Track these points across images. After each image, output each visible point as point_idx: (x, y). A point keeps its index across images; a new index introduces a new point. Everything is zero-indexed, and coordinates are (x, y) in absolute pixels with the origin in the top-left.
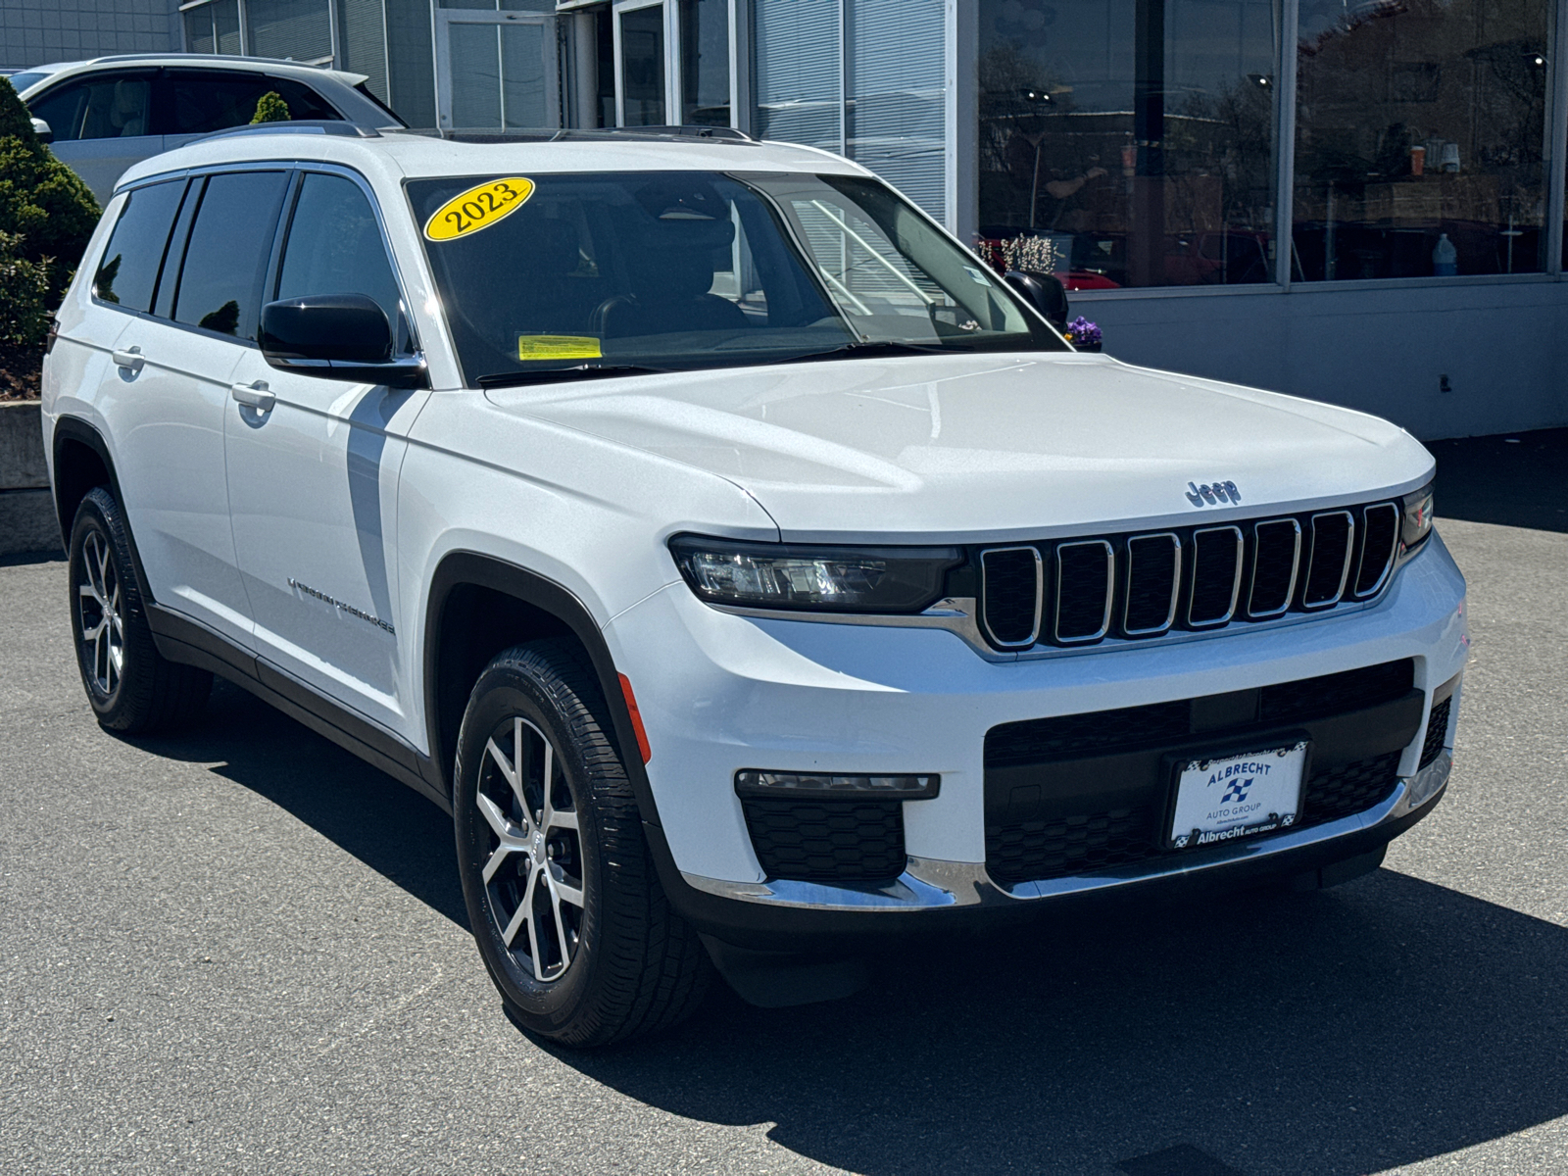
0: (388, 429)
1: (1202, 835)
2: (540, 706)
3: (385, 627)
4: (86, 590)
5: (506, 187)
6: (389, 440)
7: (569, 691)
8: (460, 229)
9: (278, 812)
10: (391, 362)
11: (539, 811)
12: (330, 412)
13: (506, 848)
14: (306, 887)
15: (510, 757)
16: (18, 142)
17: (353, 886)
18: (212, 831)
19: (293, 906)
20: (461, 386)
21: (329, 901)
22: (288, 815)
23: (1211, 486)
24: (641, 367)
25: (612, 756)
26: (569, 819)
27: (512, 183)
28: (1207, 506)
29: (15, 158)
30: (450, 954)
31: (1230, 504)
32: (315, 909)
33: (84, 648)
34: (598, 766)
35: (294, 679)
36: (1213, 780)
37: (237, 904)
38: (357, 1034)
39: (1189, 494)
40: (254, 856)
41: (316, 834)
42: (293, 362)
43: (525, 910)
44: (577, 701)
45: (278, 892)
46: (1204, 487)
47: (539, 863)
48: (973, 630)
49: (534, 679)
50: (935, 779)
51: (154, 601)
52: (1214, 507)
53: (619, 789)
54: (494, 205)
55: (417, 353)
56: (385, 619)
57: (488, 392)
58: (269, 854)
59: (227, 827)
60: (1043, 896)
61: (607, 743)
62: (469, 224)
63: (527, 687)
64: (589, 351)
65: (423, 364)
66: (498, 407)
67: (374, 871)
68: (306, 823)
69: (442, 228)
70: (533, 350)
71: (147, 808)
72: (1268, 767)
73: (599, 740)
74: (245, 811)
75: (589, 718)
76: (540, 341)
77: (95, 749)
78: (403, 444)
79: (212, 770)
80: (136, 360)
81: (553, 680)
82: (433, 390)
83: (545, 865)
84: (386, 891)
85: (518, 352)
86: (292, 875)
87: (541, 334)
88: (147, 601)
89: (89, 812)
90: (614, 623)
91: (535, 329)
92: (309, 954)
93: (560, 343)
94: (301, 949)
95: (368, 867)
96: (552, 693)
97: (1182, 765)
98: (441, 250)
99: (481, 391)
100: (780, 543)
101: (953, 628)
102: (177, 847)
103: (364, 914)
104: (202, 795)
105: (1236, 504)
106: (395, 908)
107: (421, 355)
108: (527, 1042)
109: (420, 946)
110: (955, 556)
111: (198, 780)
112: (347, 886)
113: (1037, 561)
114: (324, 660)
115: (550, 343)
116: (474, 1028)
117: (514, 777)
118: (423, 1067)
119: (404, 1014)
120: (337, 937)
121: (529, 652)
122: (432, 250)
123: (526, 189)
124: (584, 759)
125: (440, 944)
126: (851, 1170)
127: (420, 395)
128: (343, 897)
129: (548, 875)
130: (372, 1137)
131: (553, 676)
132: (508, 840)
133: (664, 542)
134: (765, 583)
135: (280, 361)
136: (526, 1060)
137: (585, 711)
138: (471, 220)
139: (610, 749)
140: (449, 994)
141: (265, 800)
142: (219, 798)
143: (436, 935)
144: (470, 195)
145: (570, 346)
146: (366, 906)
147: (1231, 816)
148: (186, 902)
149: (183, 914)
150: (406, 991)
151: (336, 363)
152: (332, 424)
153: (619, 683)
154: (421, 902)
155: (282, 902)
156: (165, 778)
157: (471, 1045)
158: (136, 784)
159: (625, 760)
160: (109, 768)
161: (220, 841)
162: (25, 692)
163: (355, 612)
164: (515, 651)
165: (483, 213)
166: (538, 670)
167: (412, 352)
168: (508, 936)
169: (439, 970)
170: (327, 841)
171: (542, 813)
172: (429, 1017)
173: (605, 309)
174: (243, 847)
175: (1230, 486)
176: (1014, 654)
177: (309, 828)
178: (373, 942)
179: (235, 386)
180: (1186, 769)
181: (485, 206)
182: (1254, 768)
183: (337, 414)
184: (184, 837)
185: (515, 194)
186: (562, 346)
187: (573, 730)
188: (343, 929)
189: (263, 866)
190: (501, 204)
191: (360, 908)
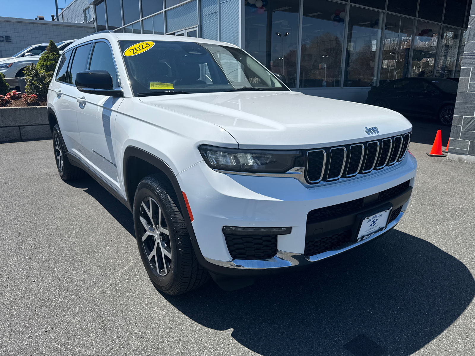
0: (112, 109)
1: (364, 237)
2: (157, 197)
3: (114, 165)
4: (57, 148)
5: (147, 43)
6: (112, 112)
7: (166, 193)
8: (133, 53)
9: (97, 203)
10: (113, 89)
11: (157, 225)
12: (98, 104)
13: (148, 233)
14: (100, 228)
15: (149, 208)
16: (55, 53)
17: (112, 228)
18: (80, 209)
19: (95, 235)
20: (132, 96)
21: (105, 233)
22: (99, 204)
23: (371, 128)
24: (186, 92)
25: (180, 215)
26: (167, 232)
27: (148, 43)
28: (371, 135)
29: (55, 57)
30: (135, 253)
31: (377, 134)
32: (101, 236)
33: (57, 160)
34: (175, 218)
35: (96, 174)
36: (369, 221)
37: (81, 234)
38: (106, 287)
39: (366, 131)
40: (88, 218)
41: (106, 211)
42: (84, 89)
43: (154, 252)
44: (168, 196)
45: (92, 230)
46: (370, 129)
47: (158, 240)
48: (303, 178)
49: (155, 187)
50: (290, 228)
51: (68, 151)
52: (373, 135)
53: (182, 226)
54: (143, 48)
55: (120, 87)
56: (114, 163)
57: (140, 98)
58: (92, 217)
59: (84, 208)
60: (319, 260)
61: (178, 211)
62: (136, 52)
63: (153, 190)
64: (170, 87)
65: (122, 90)
66: (143, 102)
67: (118, 223)
68: (104, 207)
69: (128, 53)
70: (154, 86)
71: (65, 202)
72: (382, 215)
73: (176, 209)
74: (89, 203)
75: (172, 202)
76: (156, 84)
77: (58, 185)
78: (116, 113)
79: (84, 191)
80: (60, 93)
81: (160, 189)
82: (124, 97)
83: (159, 241)
84: (121, 229)
85: (150, 87)
86: (97, 224)
87: (156, 82)
88: (67, 152)
89: (51, 203)
90: (180, 174)
91: (154, 80)
92: (97, 253)
93: (162, 85)
94: (95, 251)
95: (117, 221)
96: (160, 193)
97: (363, 218)
98: (128, 58)
99: (138, 97)
100: (239, 149)
101: (296, 177)
102: (70, 215)
103: (114, 238)
104: (80, 198)
105: (378, 134)
106: (122, 236)
107: (121, 88)
108: (156, 290)
109: (127, 250)
110: (298, 153)
111: (80, 193)
112: (111, 228)
113: (324, 154)
114: (102, 171)
115: (159, 85)
116: (140, 284)
117: (150, 214)
118: (124, 302)
119: (120, 278)
120: (105, 247)
121: (153, 178)
122: (125, 59)
123: (152, 44)
124: (171, 216)
125: (133, 249)
126: (261, 354)
127: (121, 99)
128: (109, 232)
129: (160, 244)
130: (104, 338)
131: (160, 187)
132: (148, 231)
133: (197, 147)
134: (231, 161)
135: (81, 89)
136: (155, 299)
137: (171, 200)
138: (137, 51)
139: (179, 212)
140: (134, 269)
141: (95, 200)
142: (84, 199)
143: (132, 246)
144: (137, 45)
145: (165, 86)
146: (114, 235)
147: (371, 230)
148: (68, 233)
149: (66, 238)
150: (122, 268)
151: (96, 90)
152: (99, 108)
153: (182, 195)
154: (129, 233)
155: (93, 234)
156: (72, 193)
157: (139, 292)
158: (65, 195)
159: (184, 216)
160: (60, 190)
161: (81, 213)
162: (47, 169)
163: (107, 160)
164: (149, 177)
165: (140, 50)
166: (156, 185)
167: (119, 86)
168: (150, 258)
169: (132, 259)
170: (108, 213)
171: (158, 226)
172: (127, 279)
173: (175, 82)
174: (86, 215)
175: (376, 128)
176: (314, 185)
177: (104, 208)
178: (114, 249)
179: (78, 98)
180: (364, 219)
181: (141, 48)
182: (379, 216)
183: (100, 105)
184: (72, 211)
185: (149, 45)
186: (163, 86)
187: (167, 206)
188: (107, 243)
189: (90, 221)
190: (145, 48)
191: (113, 236)
